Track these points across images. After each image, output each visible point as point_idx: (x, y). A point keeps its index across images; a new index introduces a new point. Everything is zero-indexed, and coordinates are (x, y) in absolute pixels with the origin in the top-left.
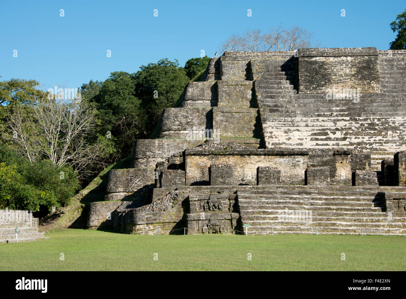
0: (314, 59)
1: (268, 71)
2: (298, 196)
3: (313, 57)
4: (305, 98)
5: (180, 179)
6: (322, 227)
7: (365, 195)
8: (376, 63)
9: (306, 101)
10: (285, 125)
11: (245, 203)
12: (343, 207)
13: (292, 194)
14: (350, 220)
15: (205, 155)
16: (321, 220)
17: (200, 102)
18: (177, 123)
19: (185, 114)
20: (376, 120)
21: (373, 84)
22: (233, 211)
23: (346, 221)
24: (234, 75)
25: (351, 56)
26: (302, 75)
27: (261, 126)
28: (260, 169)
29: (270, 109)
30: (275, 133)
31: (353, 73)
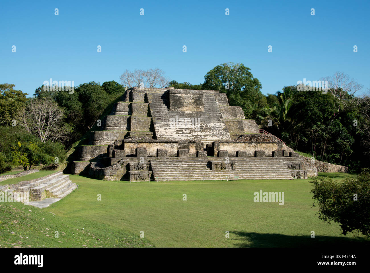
0: (176, 95)
1: (155, 99)
2: (176, 163)
3: (176, 94)
4: (172, 113)
5: (123, 154)
6: (187, 177)
7: (203, 162)
8: (202, 98)
9: (173, 114)
10: (164, 126)
11: (155, 166)
12: (195, 168)
13: (174, 162)
14: (198, 174)
15: (133, 142)
16: (186, 174)
17: (123, 112)
18: (113, 123)
19: (117, 119)
20: (202, 124)
21: (201, 107)
22: (149, 170)
23: (197, 174)
24: (139, 99)
25: (192, 94)
26: (171, 102)
27: (154, 126)
28: (159, 150)
29: (157, 118)
30: (160, 130)
31: (193, 102)
